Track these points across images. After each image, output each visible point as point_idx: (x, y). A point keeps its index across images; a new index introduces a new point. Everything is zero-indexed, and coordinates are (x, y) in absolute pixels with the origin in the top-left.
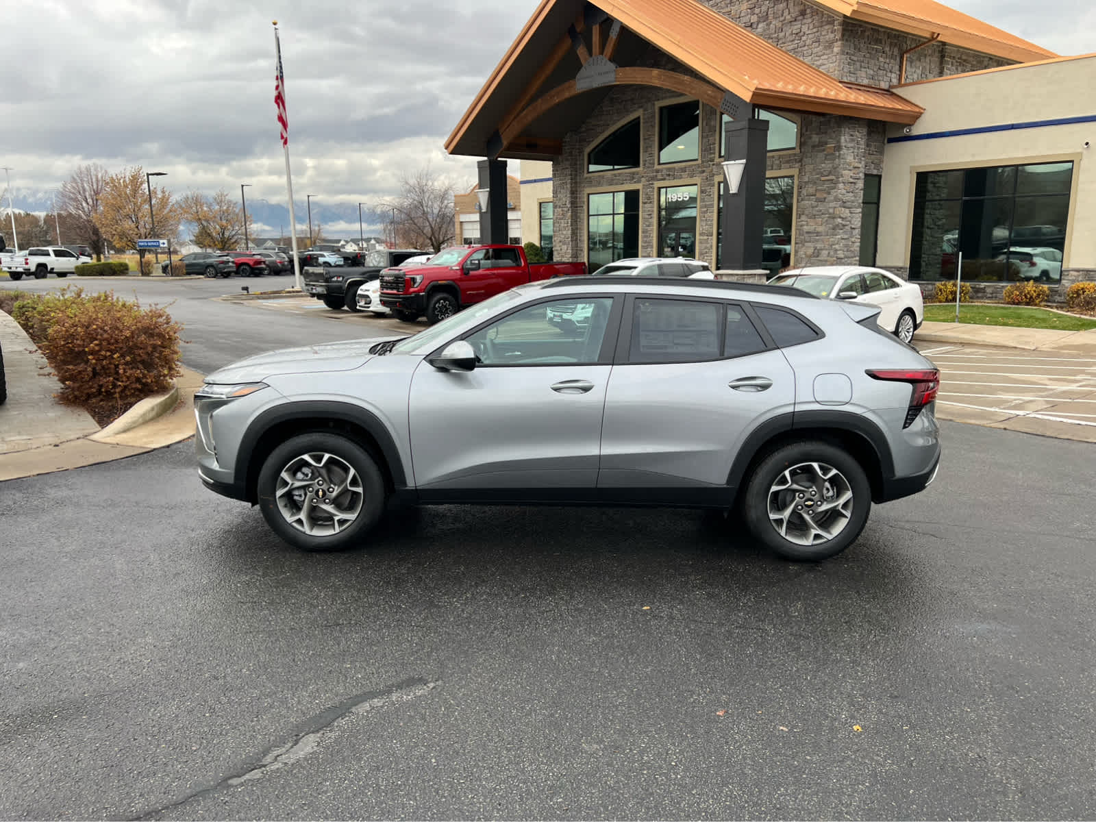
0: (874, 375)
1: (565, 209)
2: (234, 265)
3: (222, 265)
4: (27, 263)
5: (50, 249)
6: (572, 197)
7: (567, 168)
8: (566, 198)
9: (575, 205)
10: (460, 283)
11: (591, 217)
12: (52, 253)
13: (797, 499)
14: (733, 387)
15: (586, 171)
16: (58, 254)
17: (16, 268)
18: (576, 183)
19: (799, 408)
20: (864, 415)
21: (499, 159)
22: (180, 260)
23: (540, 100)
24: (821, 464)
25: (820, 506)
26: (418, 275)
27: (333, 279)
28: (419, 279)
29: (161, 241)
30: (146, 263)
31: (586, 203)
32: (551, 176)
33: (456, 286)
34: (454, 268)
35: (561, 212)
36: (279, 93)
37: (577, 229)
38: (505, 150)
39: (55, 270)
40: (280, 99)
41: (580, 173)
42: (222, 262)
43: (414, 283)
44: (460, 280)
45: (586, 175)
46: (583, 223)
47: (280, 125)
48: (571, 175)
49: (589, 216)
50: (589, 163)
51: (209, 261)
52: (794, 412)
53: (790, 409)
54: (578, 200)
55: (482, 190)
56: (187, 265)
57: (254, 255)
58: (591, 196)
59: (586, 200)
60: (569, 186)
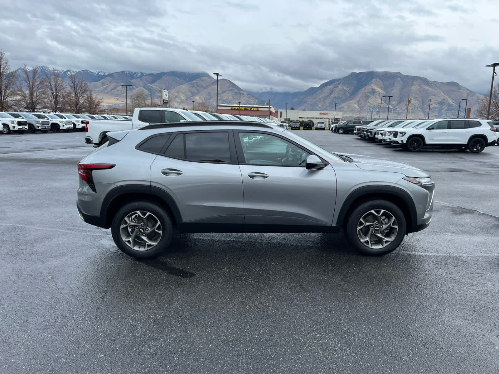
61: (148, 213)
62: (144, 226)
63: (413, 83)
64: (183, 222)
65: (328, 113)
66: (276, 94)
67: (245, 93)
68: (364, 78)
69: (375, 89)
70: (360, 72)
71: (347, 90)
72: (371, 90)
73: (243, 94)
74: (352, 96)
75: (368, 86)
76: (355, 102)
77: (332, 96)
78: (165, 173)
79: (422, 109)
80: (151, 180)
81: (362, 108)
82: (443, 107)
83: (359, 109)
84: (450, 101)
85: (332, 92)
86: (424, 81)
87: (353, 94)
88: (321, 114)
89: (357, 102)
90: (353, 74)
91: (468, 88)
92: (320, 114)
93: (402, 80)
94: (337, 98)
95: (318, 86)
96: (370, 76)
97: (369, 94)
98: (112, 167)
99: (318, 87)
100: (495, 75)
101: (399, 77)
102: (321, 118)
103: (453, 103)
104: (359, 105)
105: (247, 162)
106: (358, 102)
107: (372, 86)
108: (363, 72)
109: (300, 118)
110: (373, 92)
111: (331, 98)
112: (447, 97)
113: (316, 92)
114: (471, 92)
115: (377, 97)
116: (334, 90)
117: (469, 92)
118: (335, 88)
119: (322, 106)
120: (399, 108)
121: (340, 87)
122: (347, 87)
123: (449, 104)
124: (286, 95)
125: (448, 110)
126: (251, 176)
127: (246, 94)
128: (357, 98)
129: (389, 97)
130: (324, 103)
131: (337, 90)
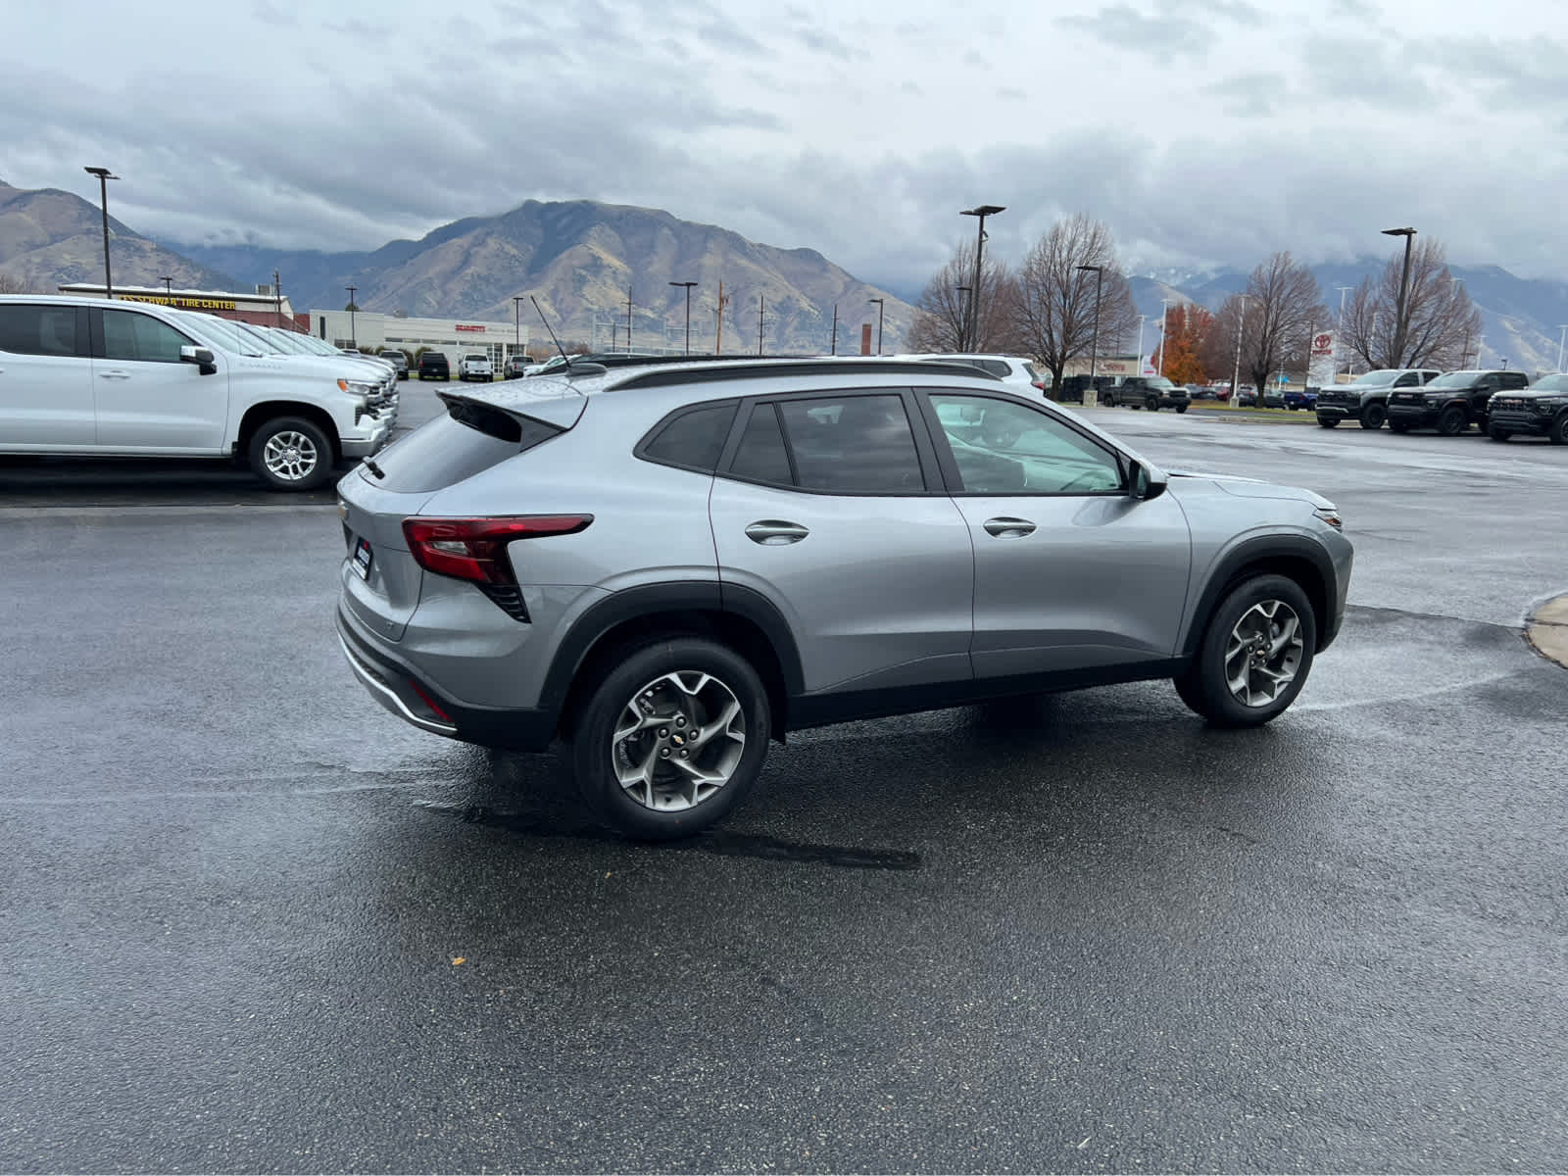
61: (706, 678)
62: (684, 725)
63: (706, 248)
64: (807, 694)
65: (483, 327)
66: (272, 255)
67: (148, 246)
68: (565, 221)
69: (599, 258)
70: (550, 201)
71: (514, 256)
72: (588, 260)
73: (138, 249)
74: (533, 276)
75: (579, 247)
76: (544, 295)
77: (469, 271)
78: (758, 538)
79: (735, 324)
80: (720, 564)
81: (565, 315)
82: (789, 319)
83: (559, 318)
84: (805, 304)
85: (466, 260)
86: (735, 242)
87: (536, 268)
88: (459, 328)
89: (548, 295)
90: (530, 205)
91: (846, 270)
92: (457, 329)
93: (677, 236)
94: (486, 280)
95: (420, 239)
96: (580, 217)
97: (584, 273)
98: (581, 524)
99: (419, 242)
100: (984, 238)
101: (667, 225)
102: (461, 343)
103: (812, 310)
104: (557, 306)
105: (967, 488)
106: (554, 295)
107: (591, 249)
108: (559, 201)
109: (388, 340)
110: (596, 266)
111: (468, 278)
112: (796, 293)
113: (416, 255)
114: (854, 280)
115: (609, 281)
116: (472, 252)
117: (847, 279)
118: (475, 245)
119: (438, 303)
120: (673, 317)
121: (492, 244)
122: (516, 247)
123: (801, 313)
124: (308, 260)
125: (802, 327)
126: (994, 532)
127: (152, 250)
128: (549, 285)
129: (688, 285)
130: (445, 293)
131: (483, 251)
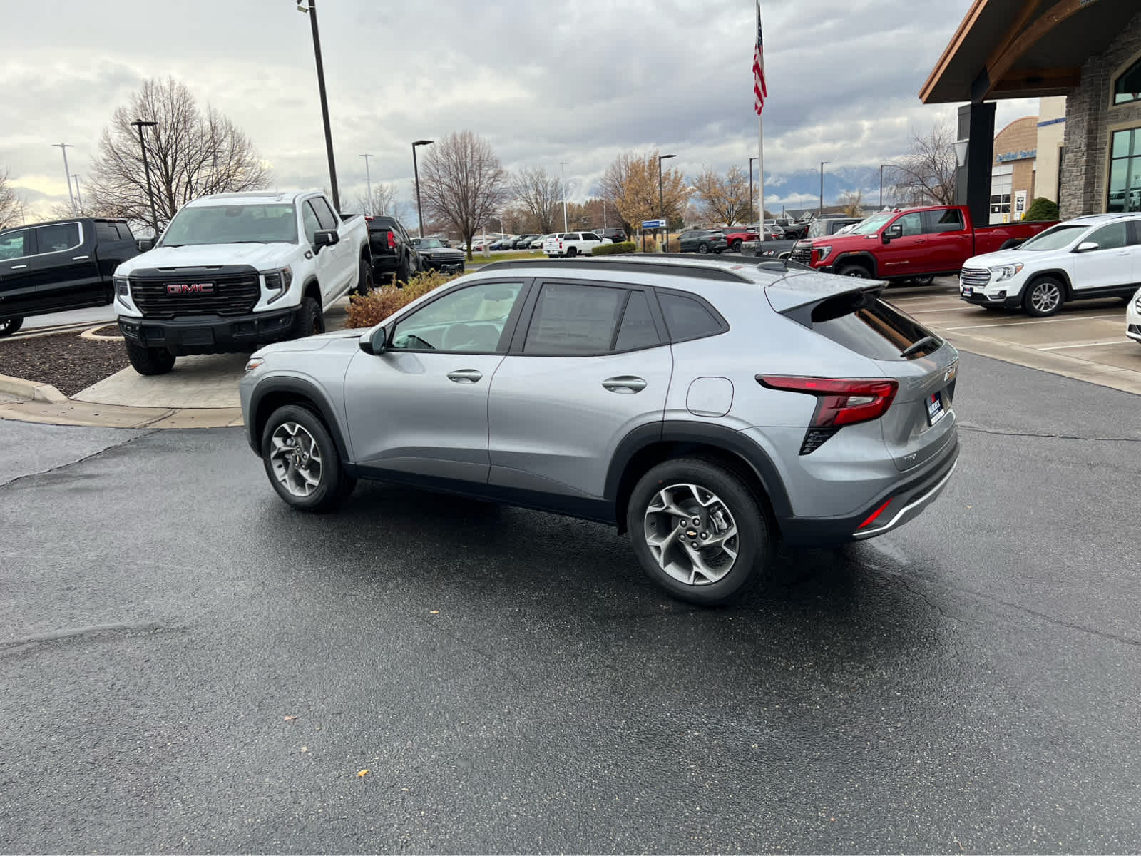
0: (763, 382)
1: (1080, 154)
2: (726, 241)
3: (714, 242)
4: (561, 247)
5: (580, 234)
6: (1088, 138)
7: (1085, 102)
8: (1081, 140)
9: (1093, 147)
10: (876, 254)
11: (1114, 161)
12: (581, 237)
13: (679, 525)
14: (606, 387)
15: (1111, 101)
16: (586, 237)
17: (553, 251)
18: (1096, 119)
19: (669, 417)
20: (744, 432)
21: (986, 102)
22: (678, 239)
23: (1035, 23)
24: (699, 487)
25: (705, 539)
26: (826, 246)
27: (764, 254)
28: (826, 250)
29: (661, 221)
30: (648, 243)
31: (1108, 144)
32: (1064, 116)
33: (872, 257)
34: (870, 237)
35: (1074, 158)
36: (757, 62)
37: (1094, 177)
38: (995, 89)
39: (582, 252)
40: (758, 69)
41: (1104, 106)
42: (715, 239)
43: (822, 255)
44: (879, 249)
45: (1110, 108)
46: (1103, 169)
47: (755, 96)
48: (1090, 109)
49: (1111, 159)
50: (1117, 91)
51: (703, 238)
52: (663, 421)
53: (659, 417)
54: (1098, 140)
55: (961, 141)
56: (683, 244)
57: (748, 229)
58: (1116, 135)
59: (1108, 139)
60: (1085, 124)
